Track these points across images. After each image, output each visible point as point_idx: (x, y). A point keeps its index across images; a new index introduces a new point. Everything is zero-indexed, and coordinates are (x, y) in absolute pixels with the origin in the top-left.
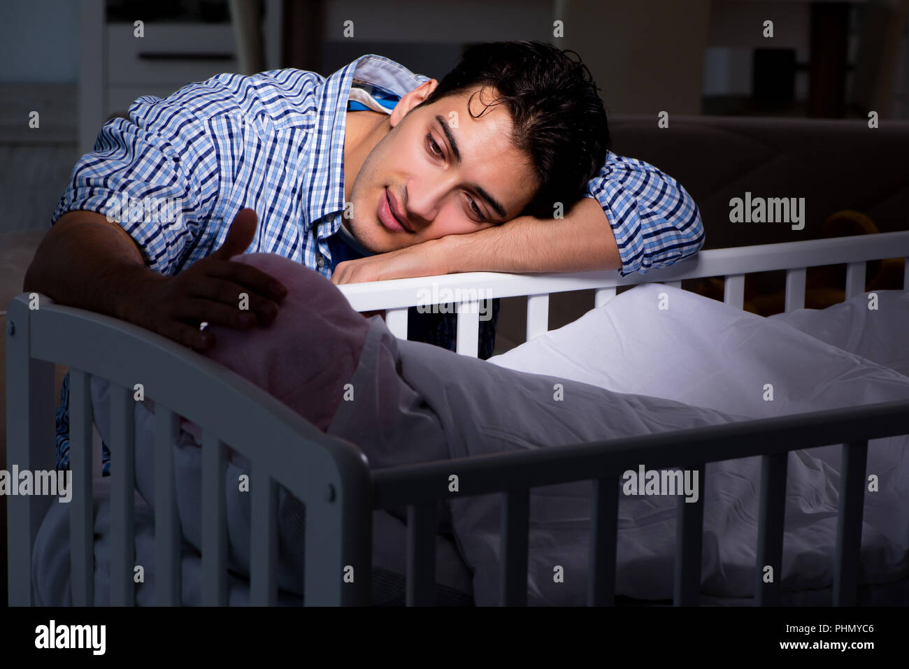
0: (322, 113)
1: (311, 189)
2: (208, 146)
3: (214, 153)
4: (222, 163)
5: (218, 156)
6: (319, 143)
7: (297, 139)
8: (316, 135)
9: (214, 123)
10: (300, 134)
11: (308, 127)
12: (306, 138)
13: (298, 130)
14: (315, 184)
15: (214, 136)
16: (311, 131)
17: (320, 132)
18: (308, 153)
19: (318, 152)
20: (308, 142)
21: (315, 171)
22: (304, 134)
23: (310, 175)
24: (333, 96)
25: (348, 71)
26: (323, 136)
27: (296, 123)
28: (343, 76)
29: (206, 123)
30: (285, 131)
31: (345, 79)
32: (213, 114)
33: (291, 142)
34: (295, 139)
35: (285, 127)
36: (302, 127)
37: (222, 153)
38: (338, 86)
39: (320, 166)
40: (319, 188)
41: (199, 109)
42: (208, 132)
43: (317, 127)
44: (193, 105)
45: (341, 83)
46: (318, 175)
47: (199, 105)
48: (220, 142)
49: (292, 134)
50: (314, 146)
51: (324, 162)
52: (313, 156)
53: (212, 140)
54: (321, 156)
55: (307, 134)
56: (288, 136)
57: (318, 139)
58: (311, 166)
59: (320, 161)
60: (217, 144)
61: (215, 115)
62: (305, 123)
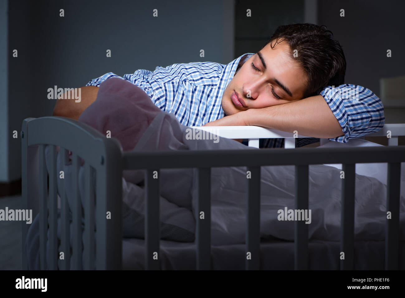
0: (221, 80)
1: (211, 114)
2: (162, 94)
3: (164, 98)
4: (167, 103)
5: (166, 100)
6: (218, 93)
7: (207, 91)
8: (217, 89)
9: (166, 85)
10: (208, 89)
11: (213, 85)
12: (211, 91)
13: (207, 87)
14: (213, 112)
15: (166, 90)
16: (214, 87)
17: (219, 88)
18: (212, 98)
19: (217, 97)
20: (212, 92)
21: (214, 105)
22: (210, 89)
23: (211, 107)
24: (228, 72)
25: (236, 62)
26: (220, 90)
27: (206, 84)
28: (234, 64)
29: (163, 84)
30: (200, 87)
31: (234, 65)
32: (166, 81)
33: (203, 92)
34: (205, 91)
35: (201, 85)
36: (209, 85)
37: (168, 98)
38: (231, 68)
39: (216, 104)
40: (215, 114)
41: (160, 78)
42: (163, 88)
43: (218, 86)
44: (157, 76)
45: (232, 67)
46: (215, 108)
47: (160, 77)
48: (168, 93)
49: (204, 88)
50: (215, 94)
51: (219, 102)
52: (214, 98)
53: (164, 92)
54: (218, 99)
55: (212, 89)
56: (202, 89)
57: (218, 91)
58: (213, 103)
59: (217, 101)
60: (166, 94)
61: (167, 82)
62: (211, 83)
